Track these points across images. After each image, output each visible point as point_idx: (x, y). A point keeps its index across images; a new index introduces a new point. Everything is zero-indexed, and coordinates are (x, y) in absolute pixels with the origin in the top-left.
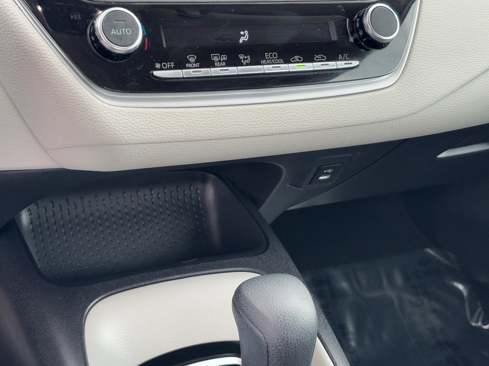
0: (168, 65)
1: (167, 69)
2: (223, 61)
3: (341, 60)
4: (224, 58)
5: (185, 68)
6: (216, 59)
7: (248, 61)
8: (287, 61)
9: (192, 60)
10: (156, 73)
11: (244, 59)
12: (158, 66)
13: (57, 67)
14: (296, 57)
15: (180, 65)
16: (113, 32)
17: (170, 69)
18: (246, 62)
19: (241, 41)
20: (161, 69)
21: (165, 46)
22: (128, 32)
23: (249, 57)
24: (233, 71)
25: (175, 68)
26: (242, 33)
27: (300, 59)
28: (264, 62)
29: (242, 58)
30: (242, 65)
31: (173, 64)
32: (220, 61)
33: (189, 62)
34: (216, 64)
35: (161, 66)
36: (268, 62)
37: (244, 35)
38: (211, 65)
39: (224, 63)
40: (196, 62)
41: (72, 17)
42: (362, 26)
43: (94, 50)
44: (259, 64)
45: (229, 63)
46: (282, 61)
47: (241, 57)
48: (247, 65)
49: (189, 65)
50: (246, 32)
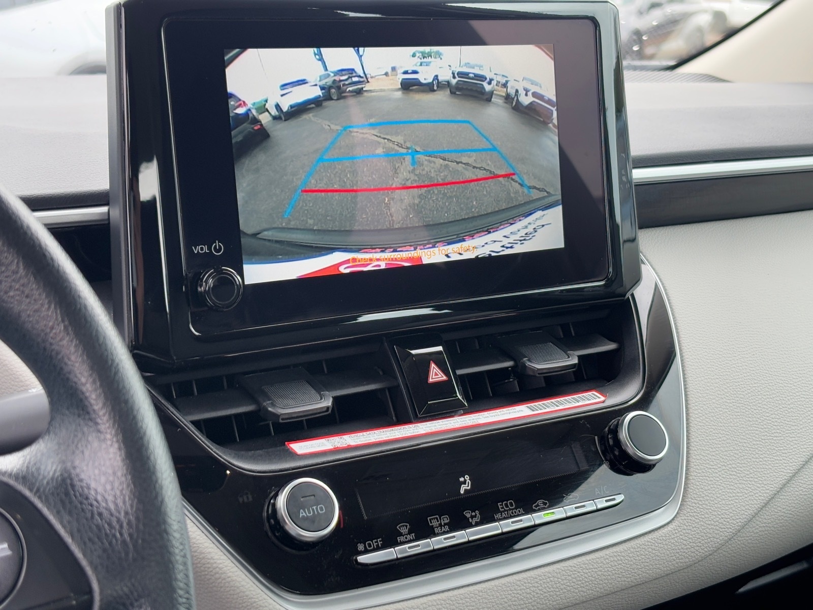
0: (374, 544)
1: (374, 550)
2: (445, 524)
4: (446, 520)
5: (399, 543)
6: (435, 523)
7: (477, 519)
8: (529, 510)
9: (404, 530)
10: (362, 559)
11: (472, 517)
12: (361, 547)
13: (230, 574)
14: (540, 502)
15: (390, 541)
16: (302, 514)
17: (378, 549)
18: (475, 520)
19: (462, 492)
20: (366, 551)
21: (366, 518)
22: (320, 509)
23: (477, 512)
24: (461, 537)
25: (384, 547)
26: (462, 479)
27: (545, 504)
28: (498, 516)
29: (468, 515)
30: (471, 526)
31: (380, 541)
32: (440, 525)
33: (401, 534)
34: (436, 531)
35: (365, 547)
36: (504, 515)
37: (464, 482)
38: (429, 533)
39: (447, 528)
40: (409, 533)
41: (241, 500)
42: (618, 442)
43: (276, 541)
44: (492, 520)
45: (454, 527)
46: (521, 510)
48: (477, 524)
49: (402, 539)
50: (467, 477)
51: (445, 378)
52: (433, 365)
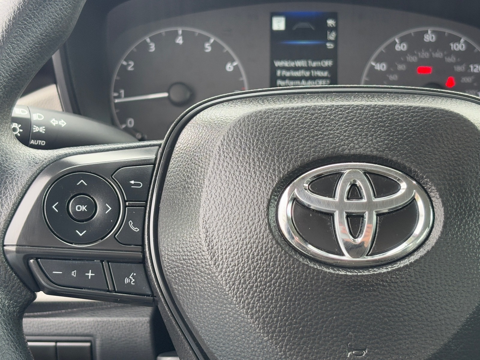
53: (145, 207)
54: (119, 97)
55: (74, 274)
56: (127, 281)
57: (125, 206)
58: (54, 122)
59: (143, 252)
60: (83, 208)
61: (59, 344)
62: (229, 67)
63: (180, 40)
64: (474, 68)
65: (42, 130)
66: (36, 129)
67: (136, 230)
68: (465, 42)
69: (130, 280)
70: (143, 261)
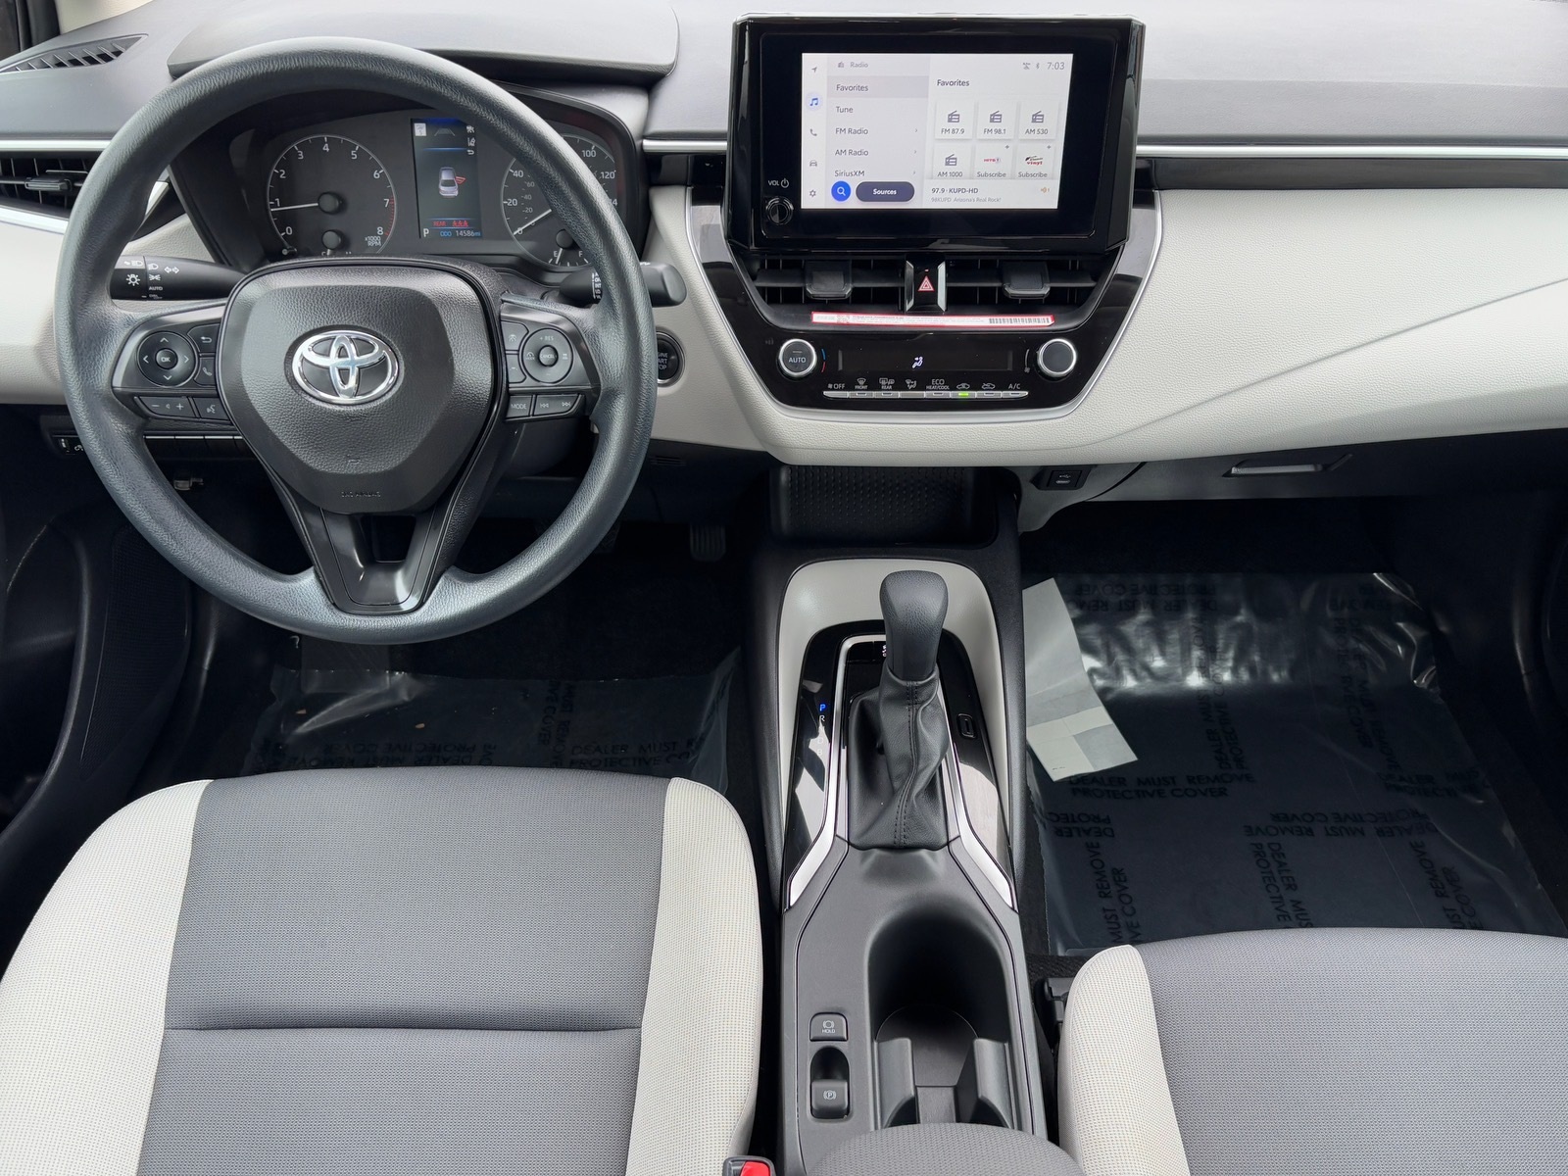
0: (839, 386)
1: (838, 390)
2: (890, 385)
3: (1011, 390)
4: (892, 382)
5: (854, 390)
6: (883, 383)
7: (913, 387)
8: (953, 388)
9: (861, 382)
11: (911, 384)
12: (830, 386)
14: (963, 385)
15: (850, 387)
16: (791, 360)
17: (841, 389)
19: (914, 367)
20: (833, 389)
21: (840, 368)
22: (802, 360)
23: (917, 382)
24: (899, 394)
25: (845, 389)
26: (917, 359)
27: (966, 387)
28: (929, 387)
30: (907, 389)
31: (843, 386)
32: (887, 385)
33: (859, 385)
34: (882, 387)
35: (833, 387)
36: (933, 388)
37: (918, 361)
38: (878, 388)
39: (890, 387)
40: (864, 385)
41: (766, 342)
42: (1034, 360)
44: (925, 390)
45: (895, 388)
46: (947, 388)
47: (908, 382)
48: (912, 389)
49: (859, 387)
50: (921, 358)
51: (932, 289)
52: (926, 279)
53: (215, 356)
54: (275, 206)
55: (168, 406)
56: (208, 410)
57: (199, 357)
58: (168, 270)
59: (217, 390)
60: (167, 359)
61: (236, 437)
62: (376, 175)
63: (326, 148)
64: (605, 174)
65: (157, 278)
66: (152, 278)
67: (210, 374)
68: (596, 148)
69: (211, 410)
70: (218, 396)
